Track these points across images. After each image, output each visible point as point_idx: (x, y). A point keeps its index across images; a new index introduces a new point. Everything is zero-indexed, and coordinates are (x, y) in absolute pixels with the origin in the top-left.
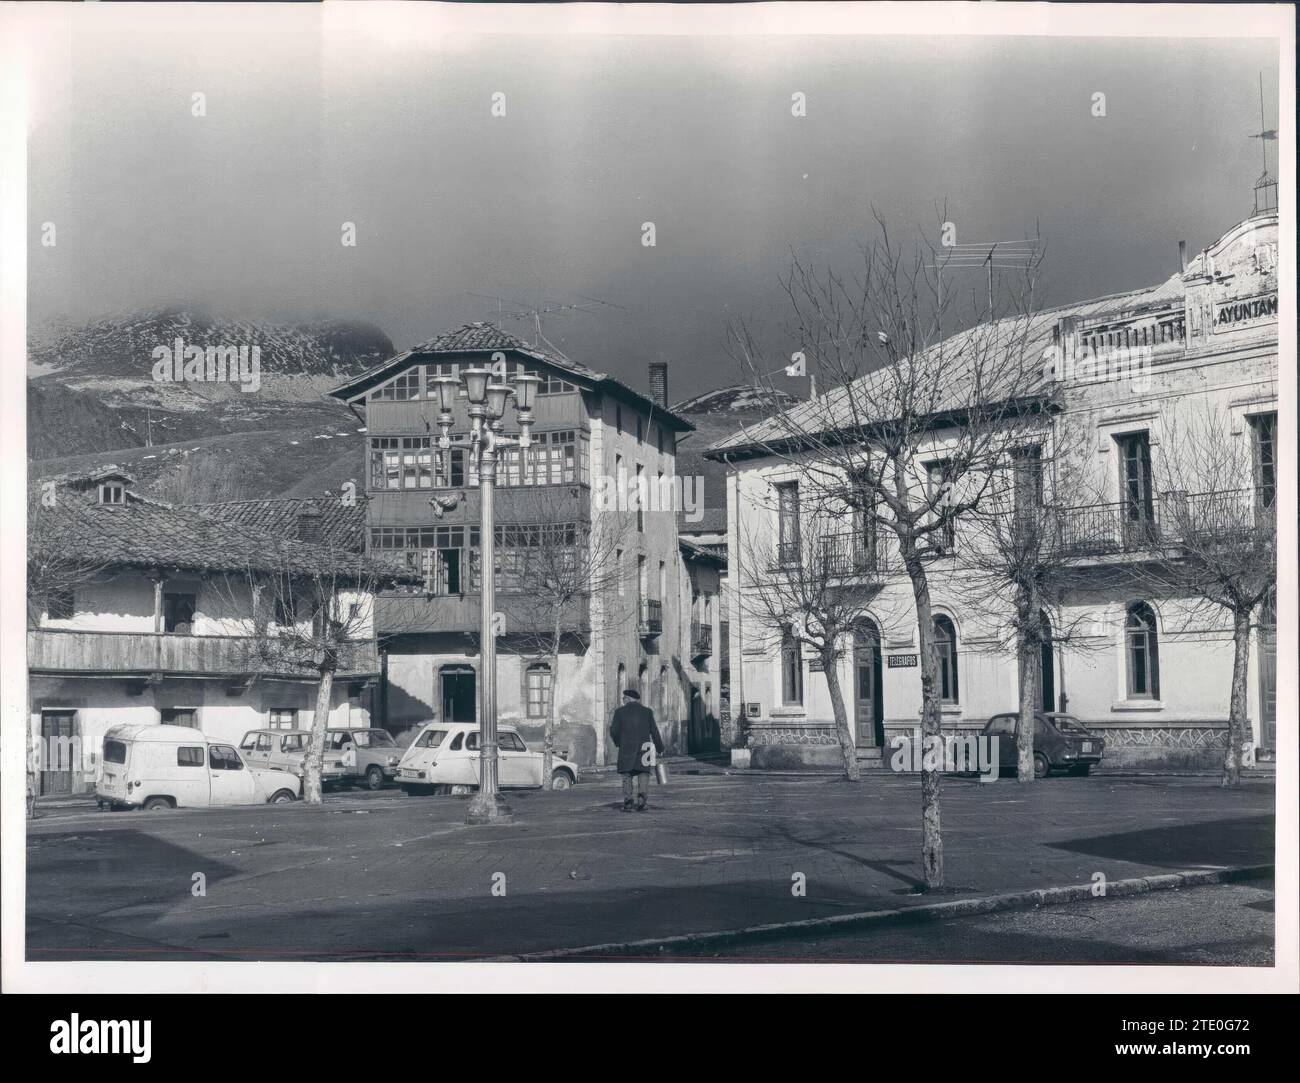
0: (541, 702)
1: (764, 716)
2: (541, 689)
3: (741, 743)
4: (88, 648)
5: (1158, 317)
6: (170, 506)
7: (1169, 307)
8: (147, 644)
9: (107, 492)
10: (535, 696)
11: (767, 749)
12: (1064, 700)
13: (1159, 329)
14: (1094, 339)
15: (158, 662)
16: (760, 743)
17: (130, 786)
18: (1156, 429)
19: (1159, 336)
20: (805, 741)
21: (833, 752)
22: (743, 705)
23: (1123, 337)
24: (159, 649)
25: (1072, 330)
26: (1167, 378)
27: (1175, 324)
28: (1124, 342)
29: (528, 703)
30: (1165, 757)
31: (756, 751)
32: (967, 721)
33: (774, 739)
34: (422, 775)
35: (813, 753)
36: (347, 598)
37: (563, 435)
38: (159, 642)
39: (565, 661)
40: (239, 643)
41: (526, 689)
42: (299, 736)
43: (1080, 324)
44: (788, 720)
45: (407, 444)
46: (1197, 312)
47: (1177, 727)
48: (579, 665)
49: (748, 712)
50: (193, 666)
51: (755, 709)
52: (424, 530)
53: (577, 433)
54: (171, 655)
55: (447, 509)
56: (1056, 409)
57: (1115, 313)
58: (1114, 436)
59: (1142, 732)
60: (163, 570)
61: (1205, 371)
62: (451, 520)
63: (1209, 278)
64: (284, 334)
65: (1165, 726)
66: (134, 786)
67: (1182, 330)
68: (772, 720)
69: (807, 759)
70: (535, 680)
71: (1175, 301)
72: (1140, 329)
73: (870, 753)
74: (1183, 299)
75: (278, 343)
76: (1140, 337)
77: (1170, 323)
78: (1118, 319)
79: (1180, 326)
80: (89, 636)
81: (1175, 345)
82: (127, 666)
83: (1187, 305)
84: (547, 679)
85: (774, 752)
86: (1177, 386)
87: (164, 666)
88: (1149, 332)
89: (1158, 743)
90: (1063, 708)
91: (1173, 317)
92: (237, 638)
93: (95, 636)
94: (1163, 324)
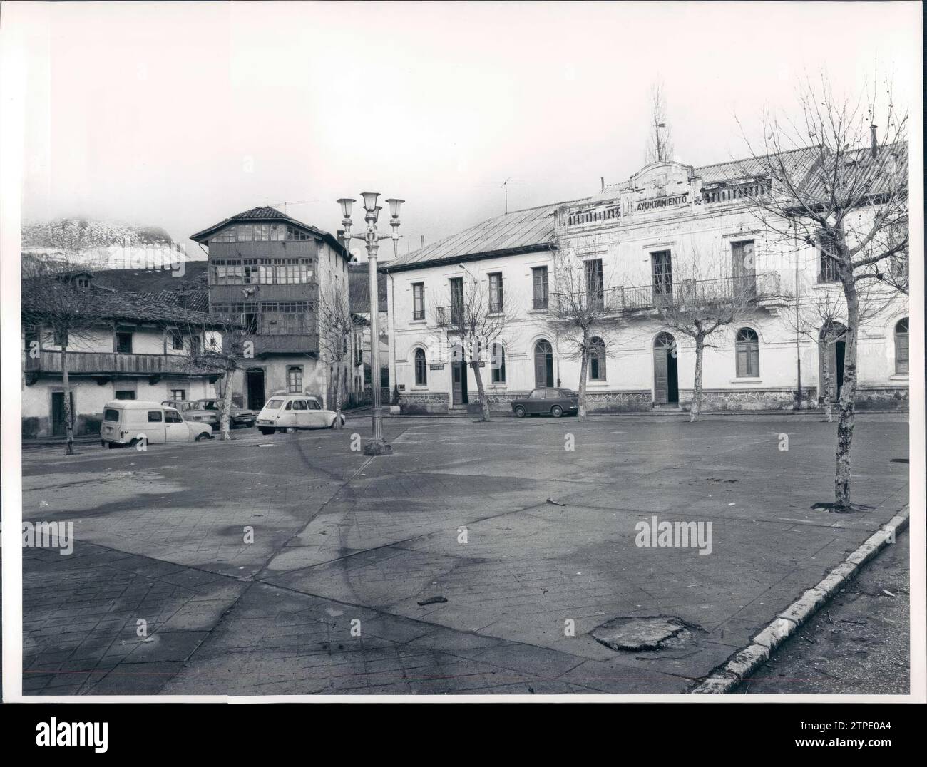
0: (296, 385)
1: (407, 391)
2: (296, 379)
3: (395, 403)
4: (77, 360)
5: (607, 207)
6: (113, 290)
7: (612, 203)
8: (109, 359)
9: (81, 281)
10: (293, 382)
11: (408, 406)
12: (559, 382)
13: (607, 212)
14: (575, 217)
15: (115, 368)
16: (405, 402)
17: (122, 434)
18: (605, 259)
19: (607, 216)
20: (428, 402)
21: (442, 406)
22: (396, 386)
23: (589, 216)
24: (116, 361)
25: (564, 212)
26: (612, 235)
27: (615, 211)
28: (589, 219)
29: (290, 386)
30: (608, 407)
31: (403, 407)
32: (510, 392)
33: (412, 401)
34: (272, 423)
35: (432, 407)
36: (209, 335)
37: (307, 260)
38: (115, 358)
39: (307, 366)
40: (157, 358)
41: (289, 379)
42: (189, 404)
43: (568, 210)
44: (419, 392)
45: (229, 263)
46: (626, 205)
47: (615, 394)
48: (314, 368)
49: (398, 389)
50: (133, 370)
51: (402, 387)
52: (238, 304)
53: (314, 259)
54: (122, 365)
55: (249, 294)
56: (556, 248)
57: (585, 205)
58: (584, 262)
59: (597, 396)
60: (117, 320)
61: (630, 232)
62: (251, 300)
63: (633, 190)
64: (121, 230)
65: (608, 393)
66: (125, 434)
67: (619, 214)
68: (411, 392)
69: (429, 410)
70: (293, 375)
71: (616, 200)
72: (598, 213)
73: (461, 407)
74: (620, 199)
75: (119, 235)
76: (598, 216)
77: (613, 211)
78: (587, 208)
79: (617, 211)
80: (78, 355)
81: (615, 220)
82: (99, 370)
83: (621, 202)
84: (299, 375)
85: (412, 407)
86: (616, 239)
87: (119, 370)
88: (602, 214)
89: (605, 401)
90: (559, 385)
91: (614, 207)
92: (155, 355)
93: (82, 355)
94: (609, 211)
